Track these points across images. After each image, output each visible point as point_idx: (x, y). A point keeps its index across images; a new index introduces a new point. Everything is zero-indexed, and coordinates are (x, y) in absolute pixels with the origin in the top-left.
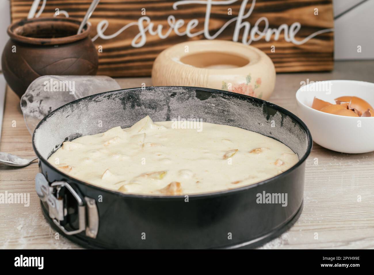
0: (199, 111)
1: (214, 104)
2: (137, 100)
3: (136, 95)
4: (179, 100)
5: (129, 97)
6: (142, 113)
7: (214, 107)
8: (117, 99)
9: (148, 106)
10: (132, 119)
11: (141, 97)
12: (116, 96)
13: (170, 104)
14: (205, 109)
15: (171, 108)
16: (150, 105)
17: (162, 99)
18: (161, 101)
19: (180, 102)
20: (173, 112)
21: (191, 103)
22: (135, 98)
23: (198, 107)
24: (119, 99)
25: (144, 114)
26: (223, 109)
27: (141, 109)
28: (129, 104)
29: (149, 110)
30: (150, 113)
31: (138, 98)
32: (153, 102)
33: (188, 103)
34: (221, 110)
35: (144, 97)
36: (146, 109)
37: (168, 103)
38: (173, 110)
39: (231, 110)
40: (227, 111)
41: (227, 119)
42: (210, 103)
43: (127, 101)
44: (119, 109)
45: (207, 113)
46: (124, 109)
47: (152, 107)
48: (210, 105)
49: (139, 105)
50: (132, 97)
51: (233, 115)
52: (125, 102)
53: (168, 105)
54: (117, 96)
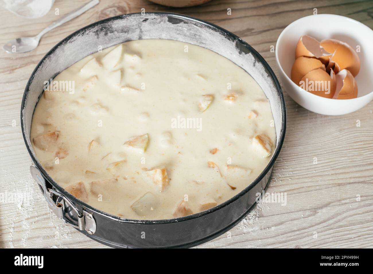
0: (171, 32)
1: (186, 28)
2: (110, 29)
3: (109, 25)
4: (151, 24)
5: (102, 28)
6: (114, 37)
7: (186, 30)
8: (91, 33)
9: (120, 31)
10: (106, 43)
11: (113, 26)
12: (89, 31)
13: (141, 28)
14: (177, 31)
15: (142, 30)
16: (122, 30)
17: (134, 25)
18: (133, 26)
19: (152, 25)
20: (144, 33)
21: (163, 26)
22: (108, 28)
23: (170, 29)
24: (93, 32)
25: (117, 37)
26: (195, 33)
27: (114, 34)
28: (103, 34)
29: (122, 34)
30: (123, 36)
31: (111, 28)
32: (126, 28)
33: (160, 26)
34: (193, 34)
35: (117, 25)
36: (119, 33)
37: (139, 27)
38: (146, 31)
39: (203, 35)
40: (199, 36)
41: (199, 42)
42: (182, 27)
43: (100, 32)
44: (93, 39)
45: (179, 34)
46: (98, 38)
47: (124, 32)
48: (182, 28)
49: (112, 32)
50: (105, 28)
51: (205, 39)
52: (99, 33)
53: (140, 28)
54: (91, 31)
